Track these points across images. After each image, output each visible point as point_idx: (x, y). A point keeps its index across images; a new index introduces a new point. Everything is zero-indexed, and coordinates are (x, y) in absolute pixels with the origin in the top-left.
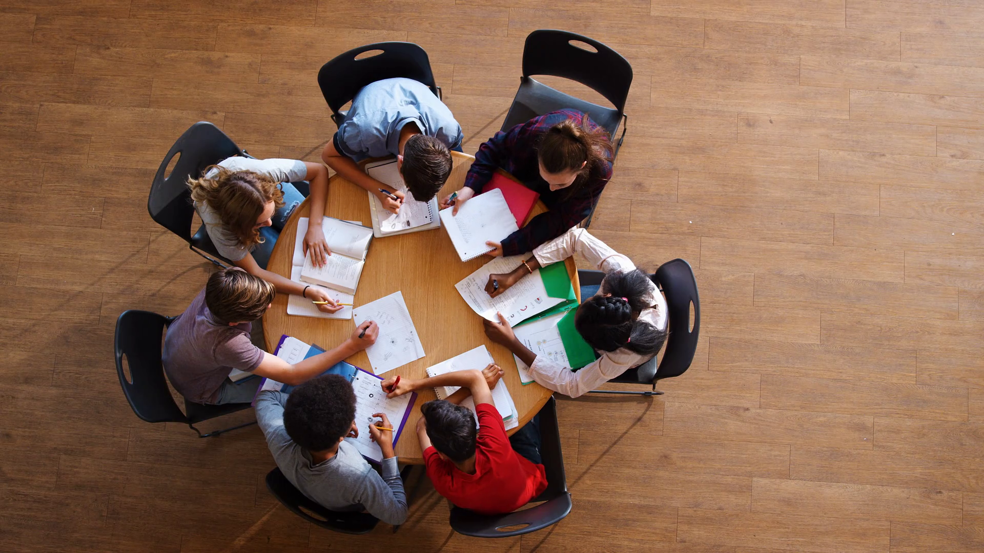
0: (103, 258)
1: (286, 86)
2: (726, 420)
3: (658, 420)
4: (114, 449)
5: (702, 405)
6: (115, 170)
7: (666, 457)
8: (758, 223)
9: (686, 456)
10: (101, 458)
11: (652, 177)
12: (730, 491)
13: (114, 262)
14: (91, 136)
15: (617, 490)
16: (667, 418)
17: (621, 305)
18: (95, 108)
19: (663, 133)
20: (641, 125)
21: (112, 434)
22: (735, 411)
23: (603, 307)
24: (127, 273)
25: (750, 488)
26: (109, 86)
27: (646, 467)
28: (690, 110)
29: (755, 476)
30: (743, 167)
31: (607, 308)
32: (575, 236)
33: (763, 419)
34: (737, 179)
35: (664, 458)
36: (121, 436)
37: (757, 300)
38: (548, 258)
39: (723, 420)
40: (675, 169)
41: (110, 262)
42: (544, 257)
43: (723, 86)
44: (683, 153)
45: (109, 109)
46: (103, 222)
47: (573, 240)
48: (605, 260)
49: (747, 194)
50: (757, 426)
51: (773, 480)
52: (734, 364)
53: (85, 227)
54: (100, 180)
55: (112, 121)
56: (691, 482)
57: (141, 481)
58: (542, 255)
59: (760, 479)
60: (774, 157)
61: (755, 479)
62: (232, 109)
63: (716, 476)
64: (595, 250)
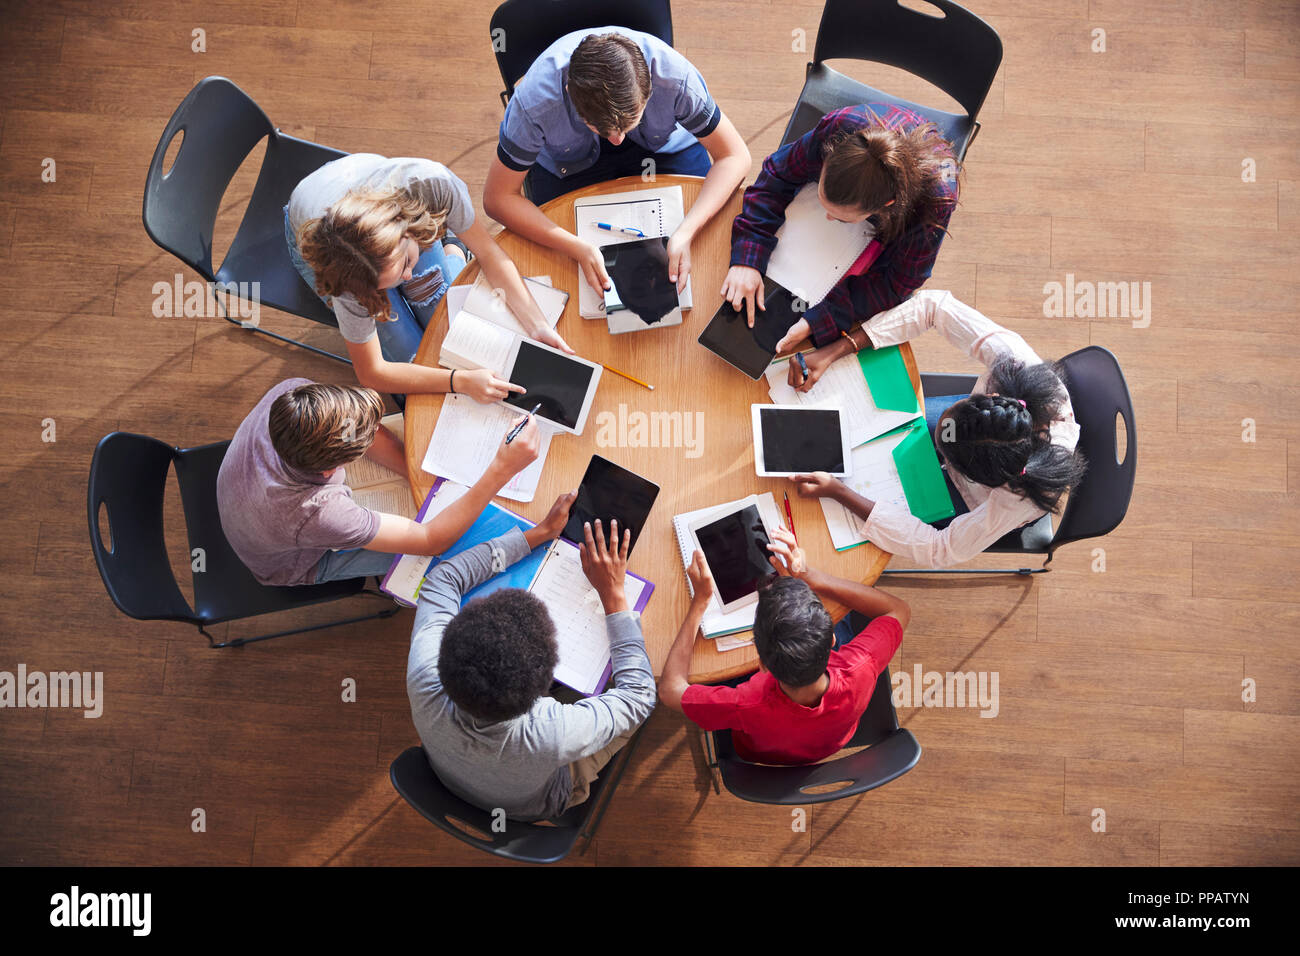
0: (118, 363)
1: (414, 84)
2: (1139, 617)
3: (1029, 617)
4: (141, 676)
5: (1099, 592)
6: (134, 221)
7: (1042, 676)
8: (1181, 299)
9: (1075, 674)
10: (120, 691)
11: (1009, 228)
12: (1147, 731)
13: (136, 370)
14: (94, 164)
15: (966, 731)
16: (1043, 613)
17: (1016, 410)
18: (99, 119)
19: (1027, 157)
20: (991, 144)
21: (137, 650)
22: (1152, 600)
23: (987, 412)
24: (159, 389)
25: (1180, 726)
26: (121, 83)
27: (1010, 693)
28: (1069, 119)
29: (1188, 707)
30: (1155, 209)
31: (994, 413)
32: (934, 304)
33: (1197, 614)
34: (1145, 229)
35: (1039, 678)
36: (154, 656)
37: (1182, 423)
38: (888, 338)
39: (1134, 617)
40: (1046, 215)
41: (129, 370)
42: (881, 337)
43: (1121, 81)
44: (1059, 189)
45: (122, 120)
46: (117, 305)
47: (931, 311)
48: (983, 340)
49: (1161, 254)
50: (1188, 626)
51: (1218, 713)
52: (1149, 526)
53: (87, 313)
54: (110, 237)
55: (128, 140)
56: (1085, 716)
57: (187, 727)
58: (880, 334)
59: (1196, 712)
60: (1206, 194)
61: (1188, 711)
62: (328, 121)
63: (1125, 706)
64: (967, 324)
